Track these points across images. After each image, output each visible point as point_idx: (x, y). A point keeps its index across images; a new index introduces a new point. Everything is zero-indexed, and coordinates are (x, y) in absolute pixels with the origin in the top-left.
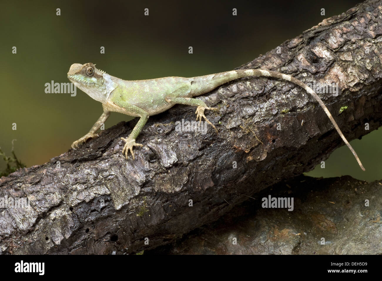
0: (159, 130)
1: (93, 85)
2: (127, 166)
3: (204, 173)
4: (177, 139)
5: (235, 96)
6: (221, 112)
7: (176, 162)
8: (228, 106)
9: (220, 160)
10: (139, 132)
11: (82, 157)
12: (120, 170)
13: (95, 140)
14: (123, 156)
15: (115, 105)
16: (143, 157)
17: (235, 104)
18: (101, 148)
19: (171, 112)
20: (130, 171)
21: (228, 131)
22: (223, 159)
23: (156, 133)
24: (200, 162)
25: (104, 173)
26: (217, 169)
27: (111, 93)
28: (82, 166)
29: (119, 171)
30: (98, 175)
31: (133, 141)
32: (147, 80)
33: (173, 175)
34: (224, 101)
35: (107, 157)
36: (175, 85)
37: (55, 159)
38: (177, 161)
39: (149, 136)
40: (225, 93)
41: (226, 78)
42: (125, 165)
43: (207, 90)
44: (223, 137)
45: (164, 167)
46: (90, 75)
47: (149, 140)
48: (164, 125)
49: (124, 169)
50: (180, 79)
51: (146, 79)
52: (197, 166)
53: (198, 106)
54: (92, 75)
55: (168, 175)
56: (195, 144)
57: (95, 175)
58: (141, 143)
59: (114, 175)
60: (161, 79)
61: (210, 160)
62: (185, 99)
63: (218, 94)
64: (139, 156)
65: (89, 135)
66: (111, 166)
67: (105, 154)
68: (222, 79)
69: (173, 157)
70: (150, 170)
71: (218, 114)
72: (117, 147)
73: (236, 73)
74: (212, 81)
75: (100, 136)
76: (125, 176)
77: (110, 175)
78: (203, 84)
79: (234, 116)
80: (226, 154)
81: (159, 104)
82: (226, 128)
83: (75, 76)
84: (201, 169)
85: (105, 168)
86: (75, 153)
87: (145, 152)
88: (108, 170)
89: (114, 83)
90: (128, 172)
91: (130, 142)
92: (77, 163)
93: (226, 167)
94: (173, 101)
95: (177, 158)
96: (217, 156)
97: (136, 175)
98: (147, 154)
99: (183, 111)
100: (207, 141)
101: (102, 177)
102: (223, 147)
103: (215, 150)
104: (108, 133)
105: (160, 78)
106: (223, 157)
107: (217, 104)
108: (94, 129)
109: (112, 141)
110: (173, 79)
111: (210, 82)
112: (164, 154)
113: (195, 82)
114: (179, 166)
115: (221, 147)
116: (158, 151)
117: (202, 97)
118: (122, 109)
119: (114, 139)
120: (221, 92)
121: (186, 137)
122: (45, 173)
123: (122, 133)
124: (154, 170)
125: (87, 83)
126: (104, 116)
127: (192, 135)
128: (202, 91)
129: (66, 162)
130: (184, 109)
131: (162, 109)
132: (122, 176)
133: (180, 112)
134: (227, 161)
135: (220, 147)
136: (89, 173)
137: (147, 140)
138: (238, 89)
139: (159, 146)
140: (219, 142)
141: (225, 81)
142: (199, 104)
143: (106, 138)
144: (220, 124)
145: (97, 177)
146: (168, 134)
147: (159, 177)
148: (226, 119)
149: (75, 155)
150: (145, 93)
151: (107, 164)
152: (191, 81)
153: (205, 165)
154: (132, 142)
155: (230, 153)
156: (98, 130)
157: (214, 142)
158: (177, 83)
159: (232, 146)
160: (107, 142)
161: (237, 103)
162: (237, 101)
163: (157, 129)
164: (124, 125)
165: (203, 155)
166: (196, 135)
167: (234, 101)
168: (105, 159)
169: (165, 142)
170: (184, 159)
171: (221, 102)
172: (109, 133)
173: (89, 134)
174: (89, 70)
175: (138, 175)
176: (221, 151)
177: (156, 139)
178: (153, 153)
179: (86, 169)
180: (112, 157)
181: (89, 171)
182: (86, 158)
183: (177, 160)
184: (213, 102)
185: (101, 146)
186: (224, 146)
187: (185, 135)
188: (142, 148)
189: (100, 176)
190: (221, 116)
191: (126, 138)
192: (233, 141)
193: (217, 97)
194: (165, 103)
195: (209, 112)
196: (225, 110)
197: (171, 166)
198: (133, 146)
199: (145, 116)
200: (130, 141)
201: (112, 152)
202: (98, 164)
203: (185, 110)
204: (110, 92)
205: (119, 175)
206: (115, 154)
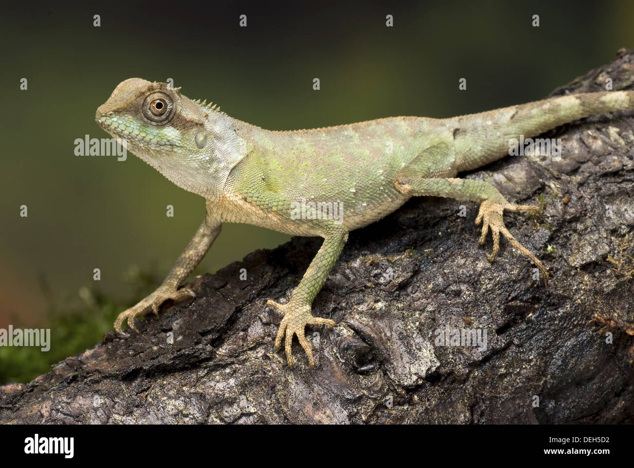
0: (376, 276)
1: (168, 148)
2: (293, 387)
3: (514, 399)
4: (430, 300)
5: (580, 170)
6: (548, 218)
7: (434, 369)
8: (565, 199)
9: (557, 358)
10: (320, 283)
11: (156, 362)
12: (271, 397)
13: (186, 307)
14: (276, 356)
15: (248, 205)
16: (337, 357)
17: (586, 193)
18: (209, 332)
19: (401, 219)
20: (301, 402)
21: (576, 274)
22: (566, 357)
23: (369, 284)
24: (502, 367)
25: (226, 408)
26: (549, 386)
27: (232, 170)
28: (157, 390)
29: (269, 402)
30: (208, 416)
31: (305, 310)
32: (329, 128)
33: (427, 409)
34: (553, 186)
35: (229, 360)
36: (410, 139)
37: (67, 364)
38: (438, 368)
39: (347, 294)
40: (548, 162)
41: (550, 118)
42: (286, 384)
43: (496, 152)
44: (564, 291)
45: (399, 385)
46: (156, 118)
47: (350, 306)
48: (388, 260)
49: (285, 396)
50: (422, 122)
51: (326, 127)
52: (493, 379)
53: (483, 200)
54: (163, 117)
55: (412, 409)
56: (486, 313)
57: (198, 415)
58: (327, 316)
59: (255, 413)
60: (369, 125)
61: (531, 361)
62: (447, 183)
63: (530, 163)
64: (326, 354)
65: (164, 293)
66: (244, 387)
67: (223, 351)
68: (537, 120)
69: (425, 355)
70: (360, 398)
71: (542, 222)
72: (256, 330)
73: (578, 102)
74: (510, 128)
75: (199, 296)
76: (289, 417)
77: (243, 415)
78: (486, 137)
79: (586, 229)
80: (573, 340)
81: (372, 199)
82: (568, 264)
83: (115, 119)
84: (506, 388)
85: (227, 395)
86: (128, 347)
87: (341, 341)
88: (235, 399)
89: (241, 139)
90: (296, 403)
91: (297, 315)
92: (139, 379)
93: (574, 379)
94: (416, 188)
95: (438, 357)
96: (548, 348)
97: (320, 413)
98: (347, 349)
99: (435, 218)
100: (518, 303)
101: (218, 421)
102: (565, 320)
103: (542, 330)
104: (223, 287)
105: (365, 123)
106: (564, 348)
107: (535, 193)
108: (178, 273)
109: (239, 310)
110: (402, 124)
111: (504, 130)
112: (398, 347)
113: (465, 131)
114: (444, 381)
115: (560, 321)
116: (381, 339)
117: (483, 174)
118: (270, 215)
119: (243, 306)
120: (538, 160)
121: (458, 294)
122: (46, 414)
123: (266, 287)
124: (372, 395)
125: (148, 143)
126: (204, 236)
127: (475, 288)
128: (483, 156)
129: (106, 377)
130: (439, 211)
131: (379, 211)
132: (280, 417)
133: (426, 219)
134: (576, 361)
135: (555, 320)
136: (181, 411)
137: (344, 305)
138: (588, 149)
139: (381, 324)
140: (550, 305)
141: (545, 126)
142: (484, 196)
143: (217, 301)
144: (552, 252)
145: (206, 421)
146: (403, 287)
147: (388, 417)
148: (566, 237)
149: (129, 355)
150: (331, 166)
151: (232, 381)
152: (452, 130)
153: (515, 375)
154: (301, 313)
155: (583, 337)
156: (188, 276)
157: (536, 306)
158: (414, 135)
159: (588, 318)
160: (226, 312)
161: (589, 191)
162: (588, 184)
163: (370, 273)
164: (269, 263)
165: (508, 346)
166: (484, 287)
167: (581, 185)
168: (224, 367)
169: (398, 310)
170: (455, 360)
171: (542, 188)
172: (225, 285)
173: (164, 288)
174: (153, 102)
175: (325, 413)
176: (558, 333)
177: (370, 299)
178: (365, 345)
179: (170, 398)
180: (246, 360)
181: (179, 403)
182: (167, 365)
183: (438, 364)
184: (518, 189)
185: (209, 328)
186: (567, 317)
187: (454, 288)
188: (331, 330)
189: (215, 419)
190: (550, 229)
191: (282, 300)
192: (592, 302)
193: (528, 172)
194: (389, 196)
195: (515, 218)
196: (561, 212)
197: (420, 382)
198: (305, 324)
199: (337, 236)
200: (297, 310)
201: (241, 343)
202: (205, 382)
203: (441, 214)
204: (231, 166)
205: (271, 415)
206: (251, 349)
